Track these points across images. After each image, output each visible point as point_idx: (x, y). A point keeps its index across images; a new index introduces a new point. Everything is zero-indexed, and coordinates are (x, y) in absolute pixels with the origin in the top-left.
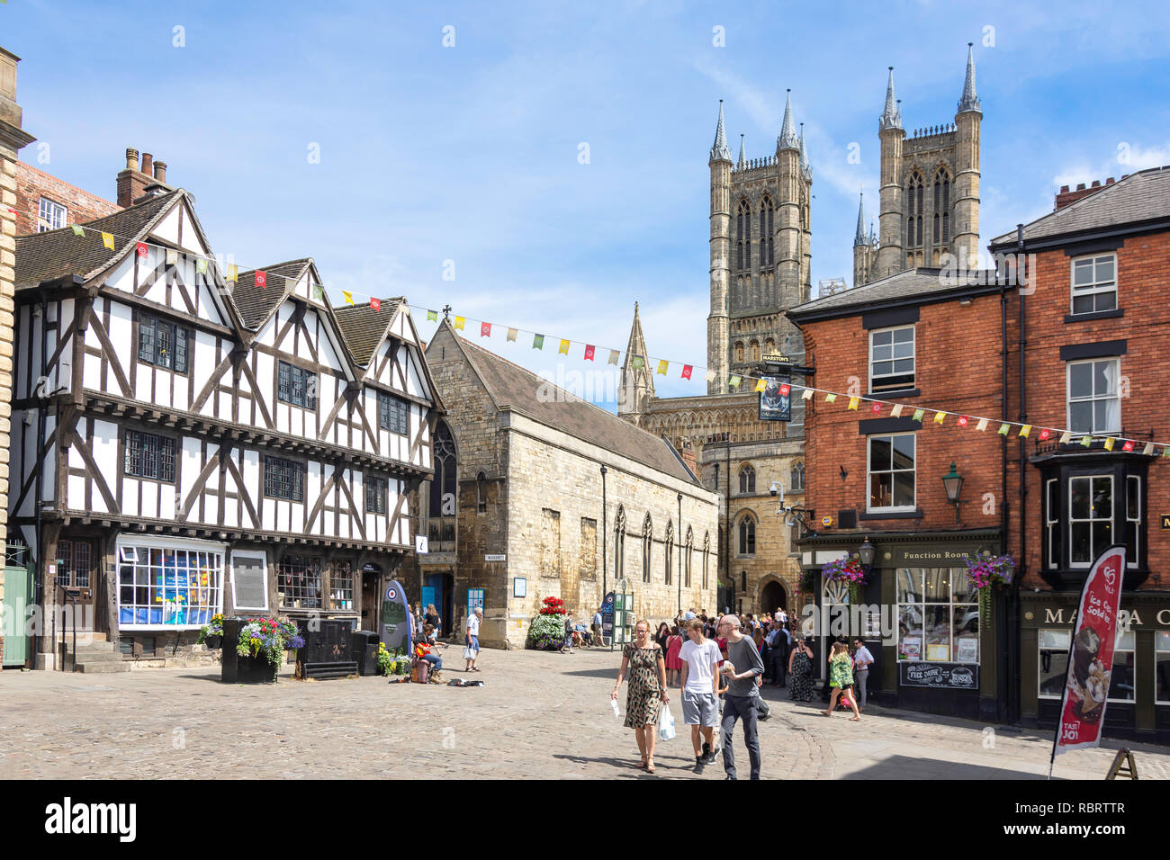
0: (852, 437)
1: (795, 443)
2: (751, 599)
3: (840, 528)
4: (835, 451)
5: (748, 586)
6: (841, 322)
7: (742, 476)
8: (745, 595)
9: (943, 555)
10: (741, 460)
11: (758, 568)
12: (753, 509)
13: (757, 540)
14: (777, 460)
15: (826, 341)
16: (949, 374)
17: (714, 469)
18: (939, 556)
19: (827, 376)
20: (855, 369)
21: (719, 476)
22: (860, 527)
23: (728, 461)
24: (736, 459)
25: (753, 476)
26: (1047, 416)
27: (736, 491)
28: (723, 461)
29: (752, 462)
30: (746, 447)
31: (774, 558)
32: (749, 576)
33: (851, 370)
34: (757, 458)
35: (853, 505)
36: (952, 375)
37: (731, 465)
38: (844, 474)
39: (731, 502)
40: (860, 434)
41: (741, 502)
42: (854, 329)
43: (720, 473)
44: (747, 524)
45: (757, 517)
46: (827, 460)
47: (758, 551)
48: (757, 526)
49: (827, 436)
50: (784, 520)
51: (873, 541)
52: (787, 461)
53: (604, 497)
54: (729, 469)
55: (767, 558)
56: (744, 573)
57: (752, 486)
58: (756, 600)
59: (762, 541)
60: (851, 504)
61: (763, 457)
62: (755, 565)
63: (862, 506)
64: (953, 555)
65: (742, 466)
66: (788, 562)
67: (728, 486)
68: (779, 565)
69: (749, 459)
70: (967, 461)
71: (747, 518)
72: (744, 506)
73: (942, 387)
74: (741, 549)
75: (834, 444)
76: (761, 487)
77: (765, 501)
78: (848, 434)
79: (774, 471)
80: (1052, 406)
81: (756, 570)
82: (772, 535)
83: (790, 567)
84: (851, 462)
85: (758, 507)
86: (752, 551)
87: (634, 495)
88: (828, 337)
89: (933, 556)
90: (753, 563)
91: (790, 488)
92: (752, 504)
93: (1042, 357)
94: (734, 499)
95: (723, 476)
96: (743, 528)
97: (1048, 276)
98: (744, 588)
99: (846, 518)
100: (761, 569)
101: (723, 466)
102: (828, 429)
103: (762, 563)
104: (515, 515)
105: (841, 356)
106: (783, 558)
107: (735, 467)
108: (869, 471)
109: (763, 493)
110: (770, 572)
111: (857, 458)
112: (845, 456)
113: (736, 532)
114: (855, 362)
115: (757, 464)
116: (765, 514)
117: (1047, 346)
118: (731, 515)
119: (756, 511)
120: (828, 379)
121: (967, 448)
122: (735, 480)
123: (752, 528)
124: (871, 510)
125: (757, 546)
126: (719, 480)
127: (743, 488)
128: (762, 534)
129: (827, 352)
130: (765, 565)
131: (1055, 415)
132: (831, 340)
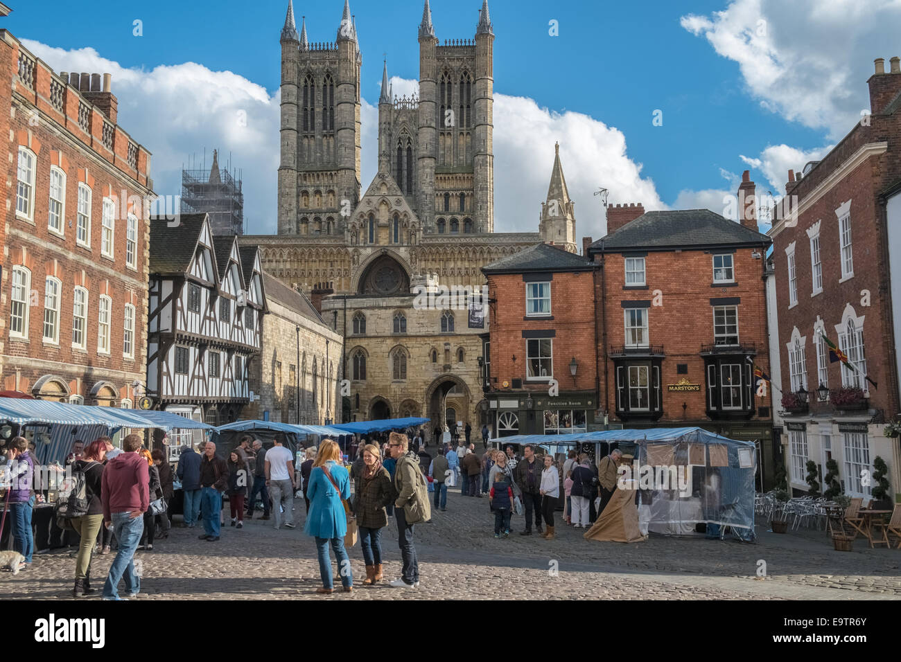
0: (518, 339)
1: (397, 298)
2: (363, 415)
3: (513, 388)
4: (509, 346)
5: (360, 404)
6: (511, 277)
7: (355, 321)
8: (358, 412)
9: (568, 403)
10: (355, 309)
11: (369, 391)
12: (364, 346)
13: (368, 370)
14: (383, 311)
15: (503, 286)
16: (568, 310)
17: (333, 315)
18: (566, 404)
19: (504, 305)
21: (338, 320)
22: (524, 388)
23: (345, 309)
24: (350, 308)
25: (364, 321)
26: (617, 335)
27: (350, 333)
28: (340, 309)
29: (363, 311)
30: (359, 299)
31: (381, 384)
32: (362, 397)
33: (517, 303)
34: (367, 308)
35: (520, 376)
36: (570, 310)
37: (347, 313)
38: (514, 359)
39: (347, 341)
40: (523, 337)
41: (355, 340)
42: (517, 281)
43: (338, 318)
44: (359, 357)
45: (368, 353)
46: (505, 351)
47: (369, 378)
48: (368, 359)
49: (504, 338)
50: (389, 355)
51: (532, 395)
52: (391, 311)
53: (298, 348)
54: (345, 315)
55: (376, 384)
56: (357, 395)
57: (363, 329)
58: (367, 415)
59: (372, 371)
60: (518, 375)
61: (372, 308)
62: (367, 389)
63: (524, 376)
64: (573, 404)
65: (356, 314)
66: (392, 386)
67: (345, 328)
68: (385, 389)
69: (361, 308)
70: (578, 355)
71: (360, 353)
72: (357, 344)
73: (565, 316)
74: (355, 376)
75: (508, 342)
76: (371, 329)
77: (374, 340)
78: (516, 337)
79: (380, 318)
80: (618, 329)
81: (367, 393)
82: (380, 366)
83: (393, 390)
84: (518, 352)
85: (368, 345)
86: (364, 377)
87: (308, 345)
89: (563, 404)
90: (364, 387)
91: (392, 331)
92: (364, 343)
93: (613, 305)
94: (349, 338)
95: (340, 321)
96: (356, 359)
97: (615, 266)
98: (357, 406)
99: (516, 383)
100: (371, 392)
101: (340, 313)
102: (505, 333)
103: (371, 387)
104: (265, 368)
105: (511, 295)
106: (388, 383)
107: (350, 314)
108: (527, 358)
109: (372, 334)
110: (377, 394)
111: (520, 351)
112: (515, 349)
113: (351, 363)
114: (518, 298)
115: (367, 313)
116: (374, 350)
117: (615, 300)
118: (347, 351)
119: (367, 348)
121: (578, 349)
122: (350, 324)
123: (363, 360)
124: (529, 379)
125: (368, 374)
126: (337, 323)
127: (356, 331)
128: (371, 364)
129: (504, 292)
130: (374, 389)
131: (620, 334)
132: (505, 286)
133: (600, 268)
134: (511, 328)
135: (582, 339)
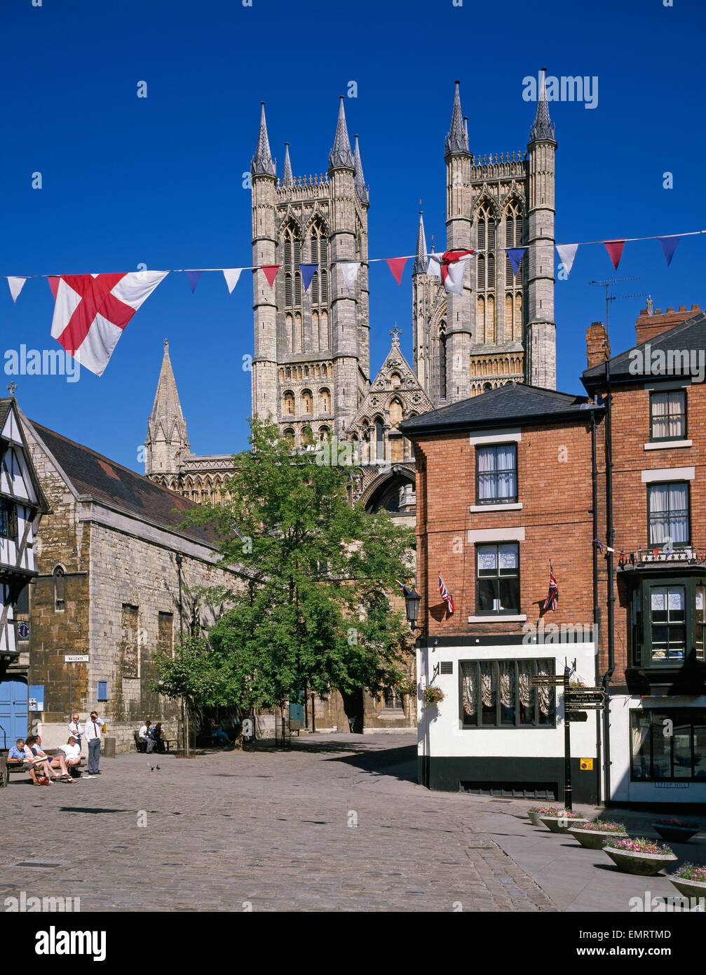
4: (445, 558)
6: (449, 437)
15: (436, 454)
16: (548, 490)
19: (438, 487)
20: (463, 481)
26: (631, 531)
33: (459, 482)
36: (551, 491)
42: (461, 444)
49: (438, 543)
70: (564, 570)
73: (542, 501)
75: (445, 551)
80: (634, 521)
84: (460, 568)
88: (437, 450)
93: (627, 479)
97: (631, 407)
102: (439, 536)
105: (450, 469)
111: (465, 565)
112: (454, 562)
114: (464, 475)
117: (630, 469)
120: (438, 490)
121: (564, 558)
129: (437, 464)
131: (636, 530)
132: (440, 453)
133: (603, 414)
134: (448, 527)
135: (571, 541)
